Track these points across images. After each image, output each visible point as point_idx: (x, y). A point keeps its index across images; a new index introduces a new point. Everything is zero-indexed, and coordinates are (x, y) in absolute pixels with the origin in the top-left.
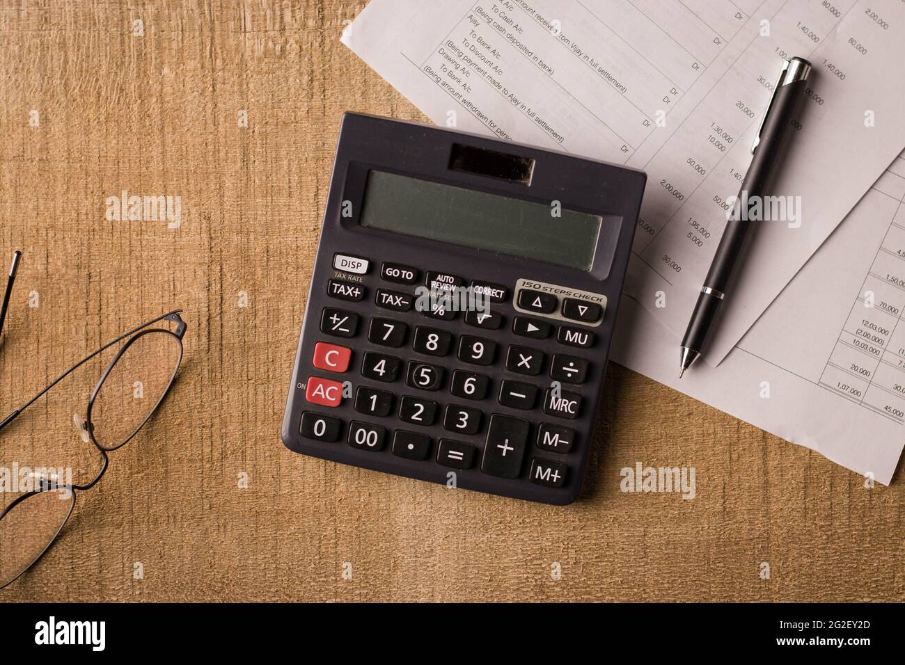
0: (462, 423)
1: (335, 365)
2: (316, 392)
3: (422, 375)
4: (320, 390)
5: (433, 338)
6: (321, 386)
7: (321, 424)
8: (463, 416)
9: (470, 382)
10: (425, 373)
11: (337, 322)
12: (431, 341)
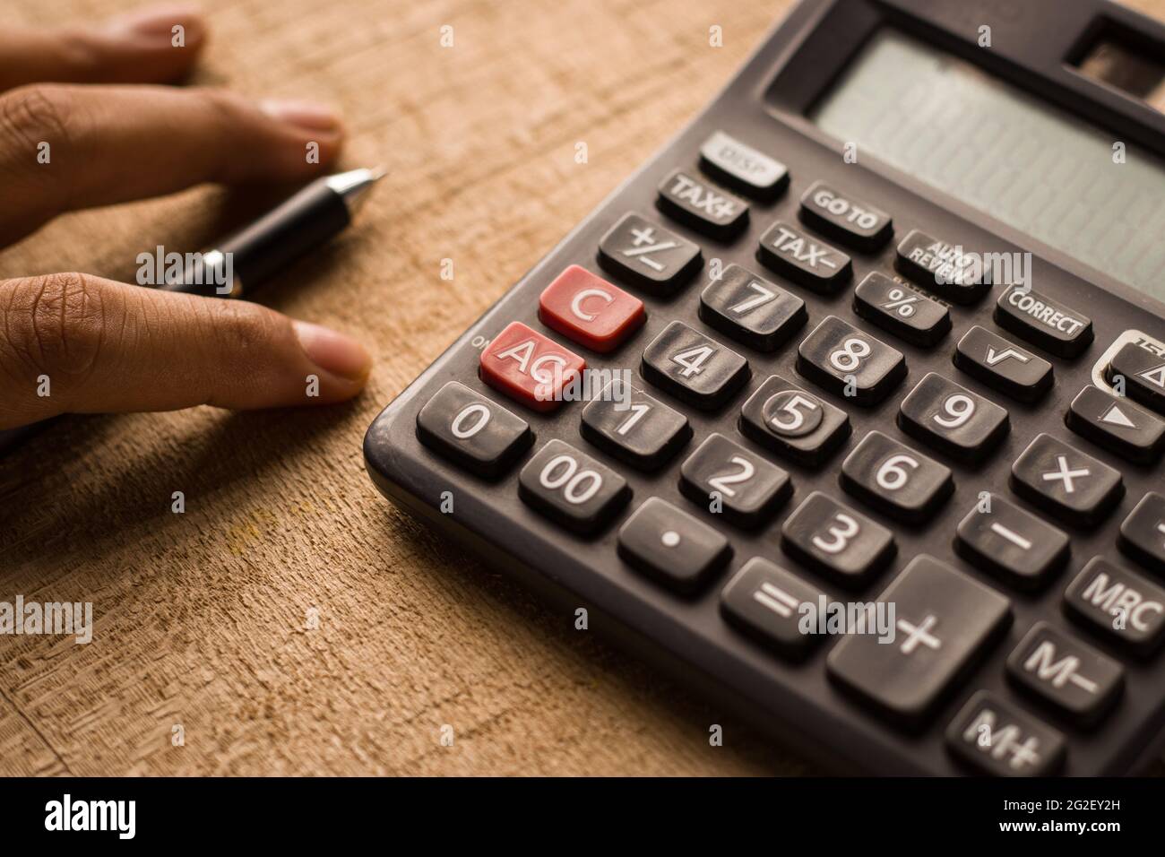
0: (832, 539)
1: (588, 318)
2: (512, 353)
3: (789, 407)
4: (522, 353)
5: (856, 347)
6: (531, 345)
7: (478, 413)
8: (843, 526)
9: (901, 464)
10: (799, 406)
11: (644, 244)
12: (848, 351)
